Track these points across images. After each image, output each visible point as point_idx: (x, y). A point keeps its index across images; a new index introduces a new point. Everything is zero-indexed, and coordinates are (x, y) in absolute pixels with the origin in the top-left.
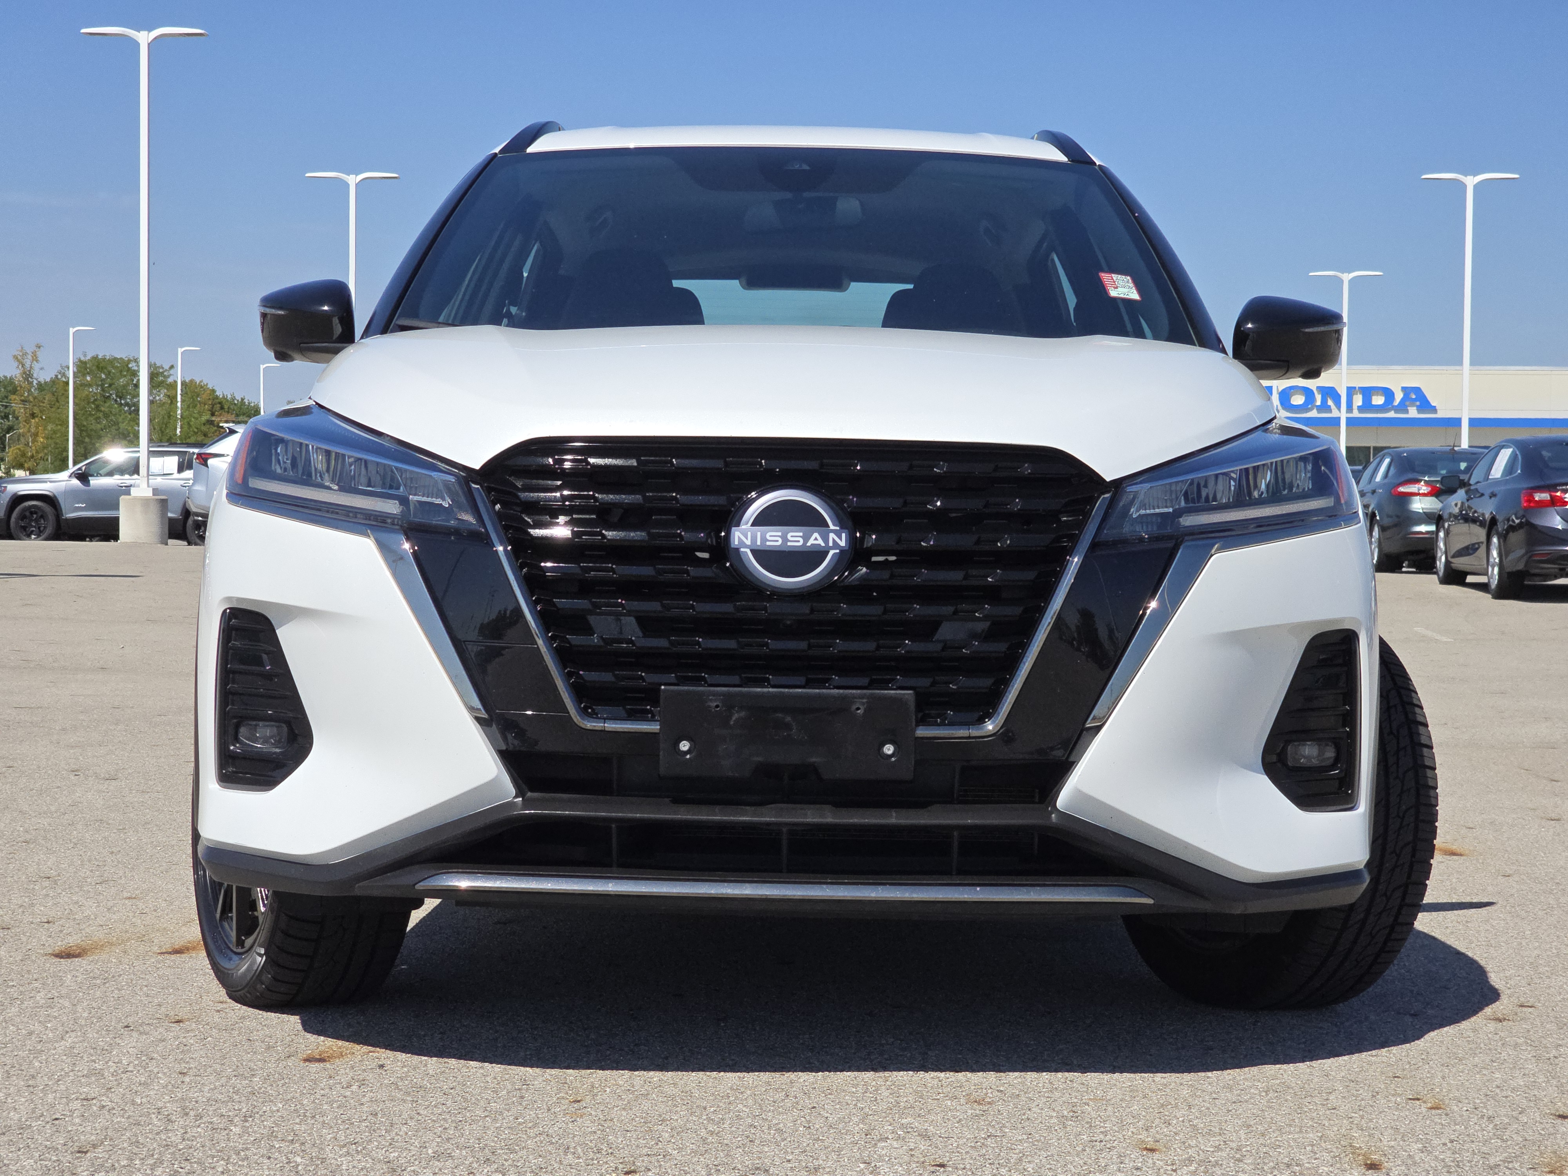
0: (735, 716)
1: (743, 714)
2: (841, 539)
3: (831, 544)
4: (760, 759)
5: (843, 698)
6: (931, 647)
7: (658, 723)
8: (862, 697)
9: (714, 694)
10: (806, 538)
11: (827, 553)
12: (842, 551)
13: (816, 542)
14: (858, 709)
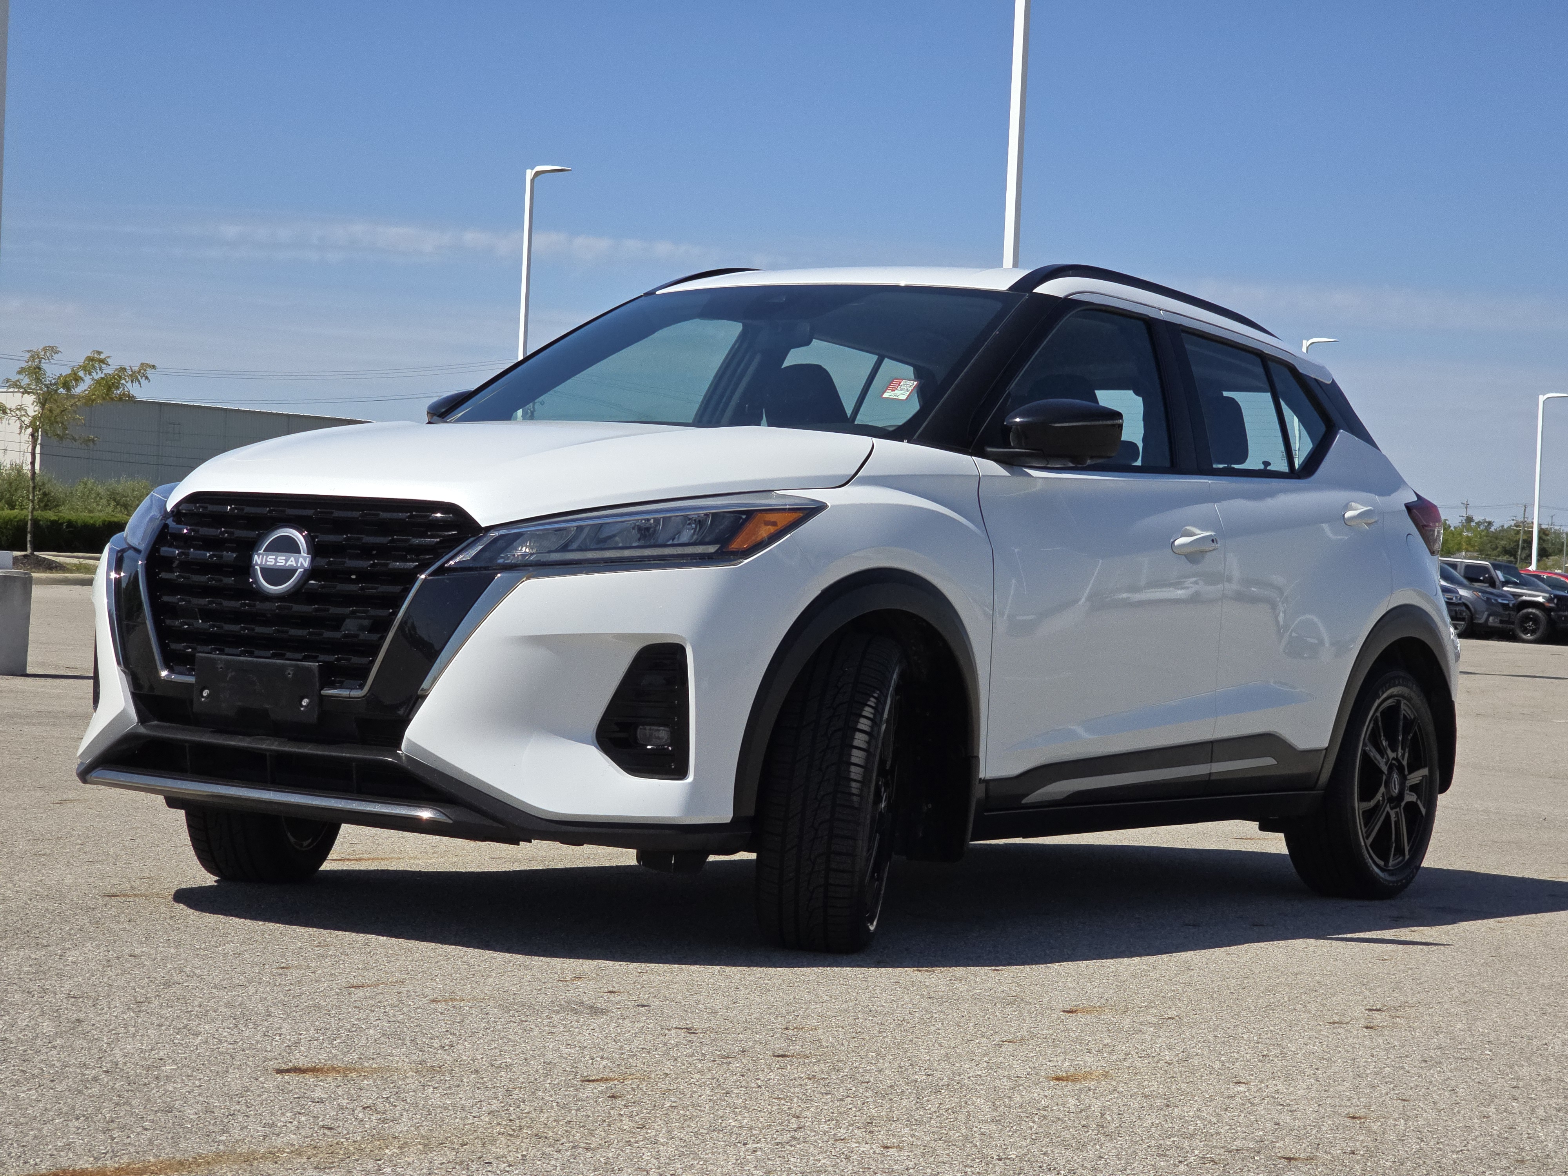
0: (230, 675)
1: (233, 673)
2: (305, 561)
3: (299, 565)
4: (240, 704)
5: (283, 665)
6: (337, 635)
7: (194, 677)
8: (291, 666)
9: (220, 659)
10: (287, 561)
11: (297, 570)
12: (305, 570)
13: (291, 563)
14: (289, 674)
